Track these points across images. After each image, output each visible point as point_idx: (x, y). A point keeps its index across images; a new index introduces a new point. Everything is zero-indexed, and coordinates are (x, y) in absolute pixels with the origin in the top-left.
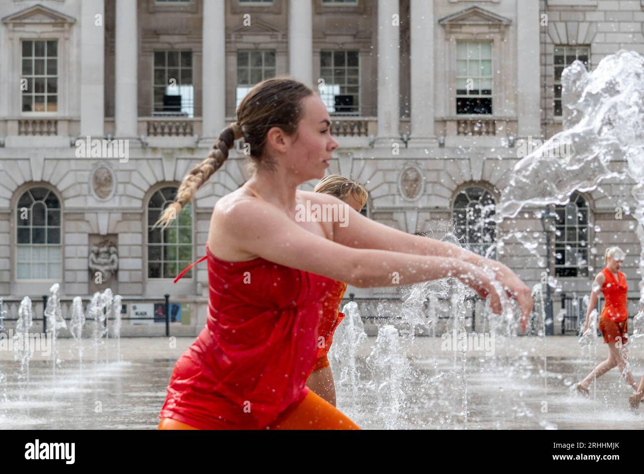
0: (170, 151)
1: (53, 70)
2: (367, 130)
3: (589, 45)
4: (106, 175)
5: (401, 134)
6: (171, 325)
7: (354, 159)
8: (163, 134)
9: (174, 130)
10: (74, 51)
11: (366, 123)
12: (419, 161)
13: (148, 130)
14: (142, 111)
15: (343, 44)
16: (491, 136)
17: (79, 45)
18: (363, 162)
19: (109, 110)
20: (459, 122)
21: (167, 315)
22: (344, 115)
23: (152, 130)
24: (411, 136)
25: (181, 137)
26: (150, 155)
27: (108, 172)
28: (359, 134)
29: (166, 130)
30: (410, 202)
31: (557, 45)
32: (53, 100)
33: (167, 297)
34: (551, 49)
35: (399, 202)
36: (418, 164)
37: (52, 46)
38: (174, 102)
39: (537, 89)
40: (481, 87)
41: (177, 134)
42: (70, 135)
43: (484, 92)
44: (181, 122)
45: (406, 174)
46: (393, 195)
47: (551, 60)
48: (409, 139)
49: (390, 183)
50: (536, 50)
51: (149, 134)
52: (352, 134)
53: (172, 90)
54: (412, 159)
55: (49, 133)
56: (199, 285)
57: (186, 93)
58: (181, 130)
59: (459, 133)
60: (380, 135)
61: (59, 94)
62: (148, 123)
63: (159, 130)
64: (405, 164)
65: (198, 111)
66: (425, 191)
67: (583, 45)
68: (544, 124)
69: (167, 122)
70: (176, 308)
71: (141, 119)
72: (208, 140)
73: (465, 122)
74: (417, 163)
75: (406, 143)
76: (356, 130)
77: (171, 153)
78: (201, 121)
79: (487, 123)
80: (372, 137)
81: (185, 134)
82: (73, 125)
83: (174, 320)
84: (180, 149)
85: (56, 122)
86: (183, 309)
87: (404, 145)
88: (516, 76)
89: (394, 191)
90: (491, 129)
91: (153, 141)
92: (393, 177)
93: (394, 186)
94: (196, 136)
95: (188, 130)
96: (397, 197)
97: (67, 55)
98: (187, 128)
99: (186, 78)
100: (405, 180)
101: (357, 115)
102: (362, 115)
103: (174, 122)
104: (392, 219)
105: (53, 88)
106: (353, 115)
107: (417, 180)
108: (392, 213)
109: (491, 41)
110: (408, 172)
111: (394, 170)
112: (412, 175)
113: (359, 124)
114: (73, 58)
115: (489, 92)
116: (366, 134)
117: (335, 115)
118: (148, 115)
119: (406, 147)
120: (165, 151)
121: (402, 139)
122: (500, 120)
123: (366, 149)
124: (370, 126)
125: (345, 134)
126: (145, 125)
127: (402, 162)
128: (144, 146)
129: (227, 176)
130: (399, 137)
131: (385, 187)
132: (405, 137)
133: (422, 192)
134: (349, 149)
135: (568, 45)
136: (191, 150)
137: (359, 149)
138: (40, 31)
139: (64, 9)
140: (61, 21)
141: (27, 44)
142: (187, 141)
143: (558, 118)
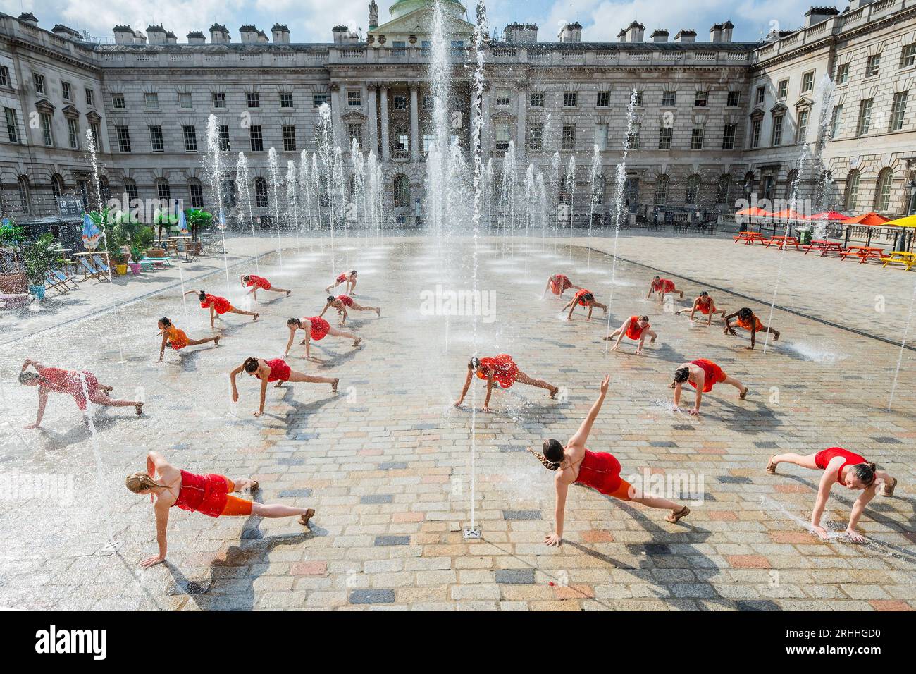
0: (401, 163)
3: (542, 124)
10: (367, 128)
13: (393, 156)
14: (391, 149)
17: (369, 125)
19: (380, 149)
25: (404, 158)
26: (394, 164)
29: (399, 156)
31: (531, 124)
32: (361, 145)
34: (529, 125)
37: (360, 126)
38: (402, 146)
39: (525, 140)
40: (504, 140)
43: (505, 142)
47: (529, 129)
50: (524, 126)
57: (405, 142)
59: (497, 156)
62: (393, 153)
63: (397, 156)
65: (410, 149)
69: (399, 153)
70: (403, 219)
71: (391, 152)
72: (413, 160)
73: (499, 152)
78: (411, 152)
81: (406, 157)
84: (404, 163)
88: (517, 136)
91: (396, 160)
94: (409, 158)
97: (365, 128)
98: (404, 155)
103: (402, 153)
109: (509, 123)
114: (367, 130)
115: (507, 142)
118: (393, 150)
120: (399, 163)
128: (392, 162)
135: (535, 124)
136: (407, 162)
138: (356, 121)
139: (364, 113)
140: (363, 117)
141: (351, 125)
142: (407, 160)
143: (531, 151)
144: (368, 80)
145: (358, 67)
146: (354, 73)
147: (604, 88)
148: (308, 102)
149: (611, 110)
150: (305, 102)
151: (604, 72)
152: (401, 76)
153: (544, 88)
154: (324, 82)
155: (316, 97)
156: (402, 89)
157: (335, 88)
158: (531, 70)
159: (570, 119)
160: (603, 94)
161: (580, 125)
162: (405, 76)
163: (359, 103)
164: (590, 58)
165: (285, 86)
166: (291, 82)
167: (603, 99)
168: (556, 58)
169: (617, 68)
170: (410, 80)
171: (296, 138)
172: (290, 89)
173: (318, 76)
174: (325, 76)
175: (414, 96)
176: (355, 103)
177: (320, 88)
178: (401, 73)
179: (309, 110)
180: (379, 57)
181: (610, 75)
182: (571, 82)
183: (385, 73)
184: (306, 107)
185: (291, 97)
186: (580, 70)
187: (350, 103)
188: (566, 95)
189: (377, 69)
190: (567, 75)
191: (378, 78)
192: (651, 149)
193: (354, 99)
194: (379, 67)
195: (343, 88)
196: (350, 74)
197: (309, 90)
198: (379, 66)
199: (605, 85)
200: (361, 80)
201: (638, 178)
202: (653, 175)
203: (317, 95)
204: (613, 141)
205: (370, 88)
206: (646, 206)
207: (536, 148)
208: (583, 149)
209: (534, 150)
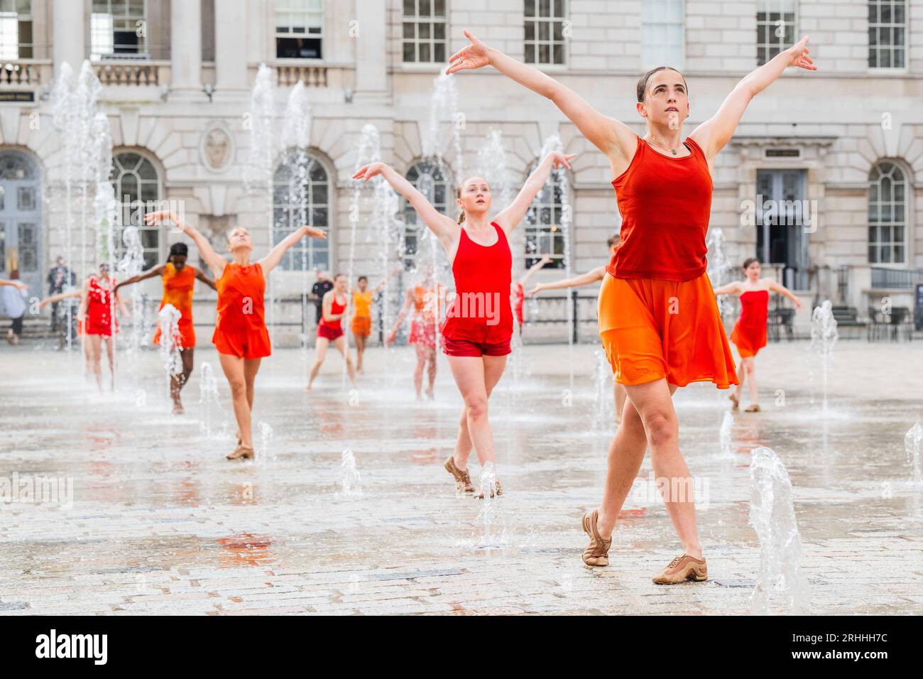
2: (157, 77)
5: (204, 84)
7: (141, 117)
11: (157, 68)
12: (228, 121)
16: (321, 88)
18: (153, 120)
20: (279, 69)
22: (126, 58)
24: (218, 86)
28: (147, 83)
30: (216, 174)
35: (201, 174)
36: (227, 125)
39: (382, 28)
40: (307, 24)
43: (312, 31)
45: (210, 137)
46: (194, 164)
48: (213, 91)
49: (188, 148)
52: (138, 83)
54: (218, 117)
59: (279, 83)
60: (174, 86)
64: (209, 124)
66: (235, 159)
68: (391, 73)
73: (288, 70)
74: (224, 122)
75: (210, 95)
76: (143, 77)
79: (317, 70)
80: (164, 87)
87: (207, 99)
89: (195, 159)
90: (321, 79)
92: (193, 140)
93: (195, 153)
96: (199, 167)
100: (210, 144)
101: (144, 58)
102: (152, 58)
104: (192, 196)
106: (138, 58)
107: (224, 145)
108: (191, 188)
110: (214, 135)
111: (193, 132)
112: (218, 139)
113: (147, 70)
115: (317, 31)
116: (156, 82)
117: (114, 58)
119: (211, 101)
121: (204, 91)
122: (334, 68)
123: (157, 103)
124: (162, 73)
125: (128, 82)
127: (206, 120)
130: (201, 87)
131: (183, 154)
132: (209, 88)
133: (231, 160)
134: (133, 103)
137: (147, 103)
143: (408, 66)
192: (842, 67)
201: (804, 171)
202: (856, 160)
204: (704, 37)
206: (844, 271)
207: (425, 58)
208: (599, 64)
209: (417, 65)
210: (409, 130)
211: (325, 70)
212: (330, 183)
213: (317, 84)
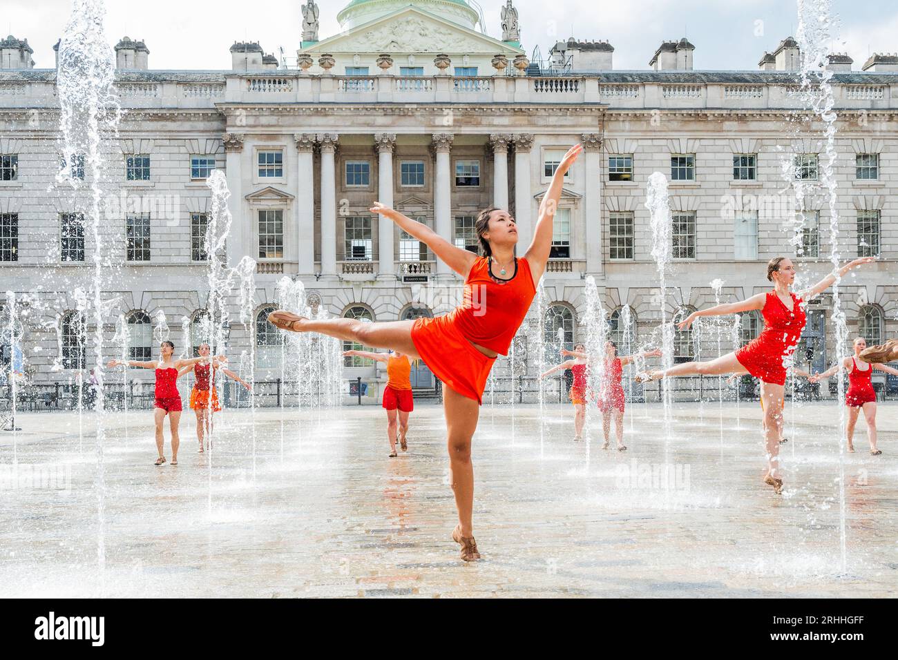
0: (358, 283)
1: (280, 230)
3: (633, 212)
4: (316, 299)
6: (362, 397)
8: (353, 272)
9: (360, 269)
10: (293, 218)
13: (343, 269)
14: (339, 257)
15: (470, 212)
16: (569, 272)
17: (297, 213)
19: (318, 256)
21: (359, 391)
23: (346, 270)
25: (365, 274)
26: (345, 285)
27: (317, 297)
29: (355, 269)
31: (611, 212)
32: (280, 250)
33: (359, 379)
34: (607, 214)
37: (279, 214)
38: (359, 251)
39: (600, 241)
40: (562, 240)
41: (363, 272)
42: (292, 273)
43: (564, 243)
44: (365, 264)
47: (608, 221)
50: (599, 214)
51: (344, 272)
53: (356, 243)
55: (278, 272)
56: (378, 371)
57: (368, 244)
58: (365, 269)
61: (284, 245)
62: (344, 265)
63: (351, 270)
65: (376, 256)
67: (630, 211)
68: (604, 264)
69: (355, 264)
70: (365, 386)
71: (338, 262)
72: (383, 276)
77: (358, 284)
78: (378, 263)
79: (567, 263)
81: (368, 272)
82: (293, 266)
83: (363, 394)
84: (365, 282)
85: (282, 264)
86: (369, 387)
88: (585, 233)
90: (569, 267)
91: (347, 276)
94: (375, 273)
95: (370, 269)
97: (289, 220)
98: (369, 268)
99: (367, 234)
103: (360, 264)
105: (280, 242)
109: (569, 210)
114: (293, 223)
115: (567, 243)
118: (344, 260)
120: (355, 283)
122: (575, 262)
126: (341, 266)
128: (341, 280)
129: (396, 300)
135: (619, 211)
136: (372, 282)
138: (271, 204)
139: (287, 190)
140: (285, 197)
141: (262, 215)
142: (369, 276)
143: (613, 260)
144: (299, 132)
145: (279, 110)
146: (273, 120)
147: (746, 147)
148: (180, 171)
149: (760, 187)
150: (173, 172)
151: (742, 118)
152: (360, 125)
153: (632, 147)
154: (213, 135)
155: (195, 162)
156: (362, 149)
157: (234, 145)
158: (605, 116)
159: (687, 203)
160: (744, 159)
161: (705, 213)
162: (368, 125)
163: (279, 173)
164: (715, 96)
165: (137, 143)
166: (151, 136)
167: (745, 167)
168: (652, 95)
169: (766, 114)
170: (379, 132)
171: (152, 237)
172: (146, 148)
173: (201, 125)
174: (216, 125)
175: (386, 158)
176: (271, 173)
177: (203, 145)
178: (362, 119)
179: (181, 186)
180: (321, 91)
181: (753, 125)
182: (684, 136)
183: (331, 120)
184: (175, 179)
185: (147, 162)
186: (698, 116)
187: (262, 173)
188: (674, 159)
189: (317, 112)
190: (675, 125)
191: (319, 127)
193: (271, 163)
194: (321, 109)
195: (250, 147)
196: (263, 120)
197: (183, 150)
198: (320, 107)
199: (746, 142)
200: (285, 131)
201: (823, 311)
202: (852, 305)
203: (199, 158)
204: (768, 242)
205: (300, 146)
207: (621, 256)
208: (713, 257)
209: (617, 260)
210: (614, 292)
211: (571, 262)
212: (573, 320)
213: (567, 270)
